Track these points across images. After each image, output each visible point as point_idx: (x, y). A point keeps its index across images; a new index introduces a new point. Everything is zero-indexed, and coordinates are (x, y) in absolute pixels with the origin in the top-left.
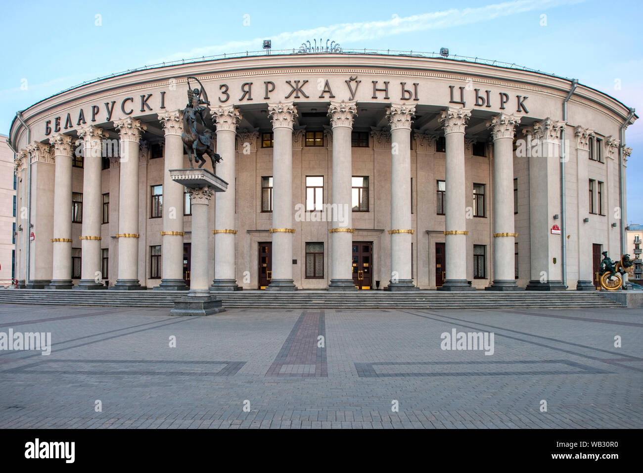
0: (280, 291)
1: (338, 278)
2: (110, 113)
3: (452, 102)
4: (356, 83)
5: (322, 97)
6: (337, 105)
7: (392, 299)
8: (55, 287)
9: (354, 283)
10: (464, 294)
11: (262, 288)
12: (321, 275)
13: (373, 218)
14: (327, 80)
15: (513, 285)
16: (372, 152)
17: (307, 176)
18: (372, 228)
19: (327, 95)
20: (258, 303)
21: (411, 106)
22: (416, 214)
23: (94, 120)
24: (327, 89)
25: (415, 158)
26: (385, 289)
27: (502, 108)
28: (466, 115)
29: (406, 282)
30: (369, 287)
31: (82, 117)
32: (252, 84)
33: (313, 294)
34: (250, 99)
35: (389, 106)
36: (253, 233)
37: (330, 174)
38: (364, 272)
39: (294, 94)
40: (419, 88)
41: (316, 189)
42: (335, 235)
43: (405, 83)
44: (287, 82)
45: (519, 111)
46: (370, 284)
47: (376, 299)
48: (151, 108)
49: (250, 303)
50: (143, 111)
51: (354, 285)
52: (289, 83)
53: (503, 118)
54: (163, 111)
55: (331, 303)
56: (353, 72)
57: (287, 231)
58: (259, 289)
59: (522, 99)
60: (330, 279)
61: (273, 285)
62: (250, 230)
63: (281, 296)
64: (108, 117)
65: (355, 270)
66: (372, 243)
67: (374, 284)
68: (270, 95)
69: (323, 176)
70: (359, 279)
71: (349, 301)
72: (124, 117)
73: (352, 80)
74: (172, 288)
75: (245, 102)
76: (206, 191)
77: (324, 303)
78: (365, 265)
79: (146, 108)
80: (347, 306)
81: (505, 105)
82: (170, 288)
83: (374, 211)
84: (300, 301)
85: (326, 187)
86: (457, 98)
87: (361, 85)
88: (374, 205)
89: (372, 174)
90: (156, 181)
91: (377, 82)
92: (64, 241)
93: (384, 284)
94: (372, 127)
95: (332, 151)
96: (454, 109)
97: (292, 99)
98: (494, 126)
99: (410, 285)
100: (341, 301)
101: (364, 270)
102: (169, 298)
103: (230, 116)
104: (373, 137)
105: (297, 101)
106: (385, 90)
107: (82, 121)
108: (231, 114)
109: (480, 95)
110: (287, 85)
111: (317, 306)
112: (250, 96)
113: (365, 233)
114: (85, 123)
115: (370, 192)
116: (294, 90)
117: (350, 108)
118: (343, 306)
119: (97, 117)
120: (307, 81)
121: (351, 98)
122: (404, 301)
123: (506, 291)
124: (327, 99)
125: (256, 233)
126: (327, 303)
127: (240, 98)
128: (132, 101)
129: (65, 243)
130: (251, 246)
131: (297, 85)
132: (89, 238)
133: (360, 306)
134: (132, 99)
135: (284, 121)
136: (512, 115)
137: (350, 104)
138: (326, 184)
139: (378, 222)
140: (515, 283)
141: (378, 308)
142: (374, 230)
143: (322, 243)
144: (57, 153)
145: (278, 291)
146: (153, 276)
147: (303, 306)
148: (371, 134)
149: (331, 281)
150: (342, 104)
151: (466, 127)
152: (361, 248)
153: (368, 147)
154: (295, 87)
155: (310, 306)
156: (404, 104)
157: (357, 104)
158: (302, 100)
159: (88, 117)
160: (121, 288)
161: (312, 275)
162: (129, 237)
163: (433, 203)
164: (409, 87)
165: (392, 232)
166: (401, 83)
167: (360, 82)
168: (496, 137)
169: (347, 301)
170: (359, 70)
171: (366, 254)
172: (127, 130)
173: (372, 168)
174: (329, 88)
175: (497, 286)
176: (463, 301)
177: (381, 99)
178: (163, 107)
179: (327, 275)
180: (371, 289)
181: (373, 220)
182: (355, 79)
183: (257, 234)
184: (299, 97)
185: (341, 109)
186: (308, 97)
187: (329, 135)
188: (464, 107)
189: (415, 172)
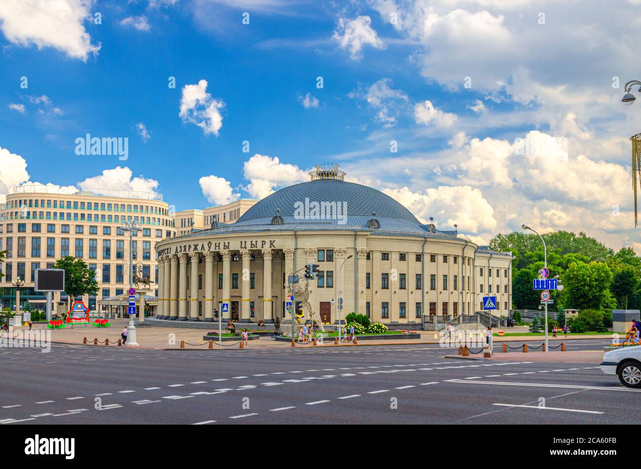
3: (241, 248)
27: (262, 247)
28: (248, 252)
40: (230, 244)
45: (271, 247)
53: (264, 251)
59: (272, 242)
81: (264, 246)
86: (243, 246)
96: (243, 250)
109: (253, 243)
136: (268, 249)
166: (224, 243)
188: (247, 249)
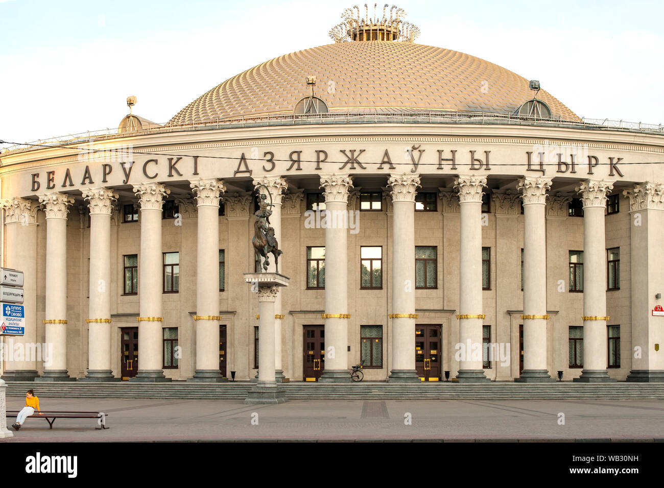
0: (335, 382)
1: (399, 369)
2: (127, 176)
3: (529, 169)
4: (419, 152)
5: (380, 168)
6: (398, 177)
7: (455, 390)
8: (53, 379)
9: (417, 374)
10: (534, 385)
11: (308, 379)
12: (379, 364)
13: (442, 297)
14: (387, 150)
15: (603, 376)
16: (441, 217)
17: (361, 246)
18: (441, 308)
19: (386, 166)
20: (317, 394)
21: (481, 177)
22: (495, 291)
23: (105, 181)
24: (386, 160)
25: (494, 222)
26: (453, 382)
28: (546, 184)
29: (476, 373)
30: (438, 378)
31: (87, 175)
32: (301, 152)
33: (372, 385)
34: (299, 169)
35: (457, 176)
36: (298, 315)
37: (390, 244)
38: (432, 361)
39: (349, 165)
40: (490, 155)
41: (373, 261)
42: (396, 320)
43: (475, 151)
44: (341, 151)
45: (611, 175)
46: (438, 374)
47: (438, 390)
48: (181, 173)
49: (308, 395)
50: (170, 175)
51: (417, 376)
52: (343, 152)
53: (591, 185)
54: (197, 178)
55: (391, 395)
56: (416, 141)
57: (342, 316)
58: (305, 380)
59: (615, 161)
60: (390, 370)
61: (326, 376)
62: (293, 310)
63: (339, 388)
64: (125, 179)
65: (419, 359)
66: (440, 325)
67: (444, 375)
68: (321, 165)
69: (381, 246)
70: (425, 369)
71: (410, 393)
72: (146, 181)
73: (414, 148)
74: (210, 380)
75: (293, 172)
76: (274, 290)
77: (385, 395)
78: (433, 352)
79: (174, 173)
80: (408, 397)
81: (594, 170)
82: (207, 380)
83: (444, 289)
84: (360, 392)
85: (384, 259)
87: (424, 154)
88: (443, 280)
89: (441, 244)
90: (171, 247)
91: (443, 151)
92: (60, 323)
93: (454, 374)
94: (441, 189)
95: (392, 217)
96: (531, 178)
97: (348, 171)
98: (583, 192)
99: (480, 376)
100: (402, 392)
101: (431, 358)
102: (218, 390)
103: (276, 187)
104: (442, 199)
105: (353, 172)
106: (452, 160)
107: (87, 181)
108: (277, 185)
110: (342, 154)
111: (377, 397)
112: (299, 165)
113: (432, 314)
114: (91, 182)
115: (438, 265)
116: (350, 159)
117: (413, 181)
118: (403, 397)
119: (108, 178)
120: (364, 150)
121: (414, 169)
122: (467, 393)
123: (593, 382)
124: (386, 170)
125: (299, 315)
126: (387, 395)
127: (288, 168)
128: (157, 164)
129: (61, 325)
130: (294, 330)
131: (353, 155)
132: (99, 321)
133: (421, 397)
134: (156, 161)
135: (338, 194)
136: (602, 181)
137: (413, 177)
138: (386, 256)
139: (449, 301)
140: (606, 373)
141: (439, 399)
142: (443, 311)
143: (381, 326)
144: (50, 215)
145: (332, 382)
146: (166, 365)
147: (363, 397)
148: (439, 197)
149: (391, 372)
150: (403, 177)
151: (547, 196)
152: (427, 332)
153: (436, 210)
154: (350, 156)
155: (370, 397)
156: (473, 176)
157: (420, 175)
158: (358, 171)
159: (97, 176)
160: (146, 379)
161: (369, 364)
162: (153, 321)
163: (517, 277)
164: (480, 155)
165: (461, 318)
166: (471, 151)
167: (424, 151)
168: (586, 205)
169: (408, 392)
170: (422, 138)
171: (434, 339)
172: (150, 196)
173: (442, 236)
174: (389, 158)
175: (586, 377)
176: (529, 392)
177: (447, 170)
178: (196, 173)
179: (386, 364)
180: (440, 380)
181: (442, 299)
182: (418, 148)
183: (302, 316)
184: (355, 168)
185: (402, 181)
186: (365, 168)
187: (388, 198)
188: (544, 175)
189: (494, 240)
